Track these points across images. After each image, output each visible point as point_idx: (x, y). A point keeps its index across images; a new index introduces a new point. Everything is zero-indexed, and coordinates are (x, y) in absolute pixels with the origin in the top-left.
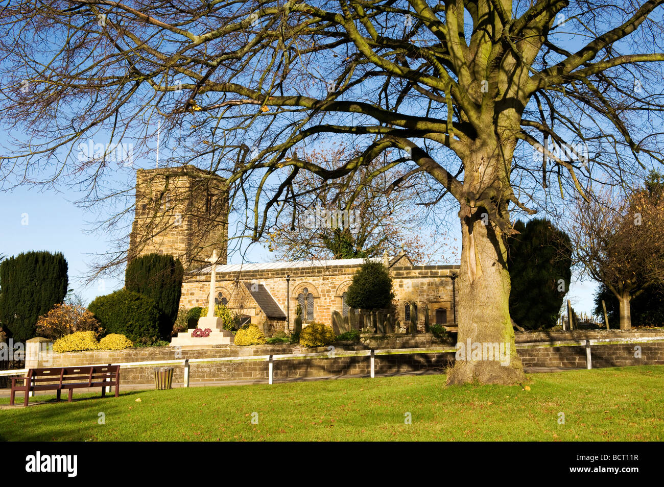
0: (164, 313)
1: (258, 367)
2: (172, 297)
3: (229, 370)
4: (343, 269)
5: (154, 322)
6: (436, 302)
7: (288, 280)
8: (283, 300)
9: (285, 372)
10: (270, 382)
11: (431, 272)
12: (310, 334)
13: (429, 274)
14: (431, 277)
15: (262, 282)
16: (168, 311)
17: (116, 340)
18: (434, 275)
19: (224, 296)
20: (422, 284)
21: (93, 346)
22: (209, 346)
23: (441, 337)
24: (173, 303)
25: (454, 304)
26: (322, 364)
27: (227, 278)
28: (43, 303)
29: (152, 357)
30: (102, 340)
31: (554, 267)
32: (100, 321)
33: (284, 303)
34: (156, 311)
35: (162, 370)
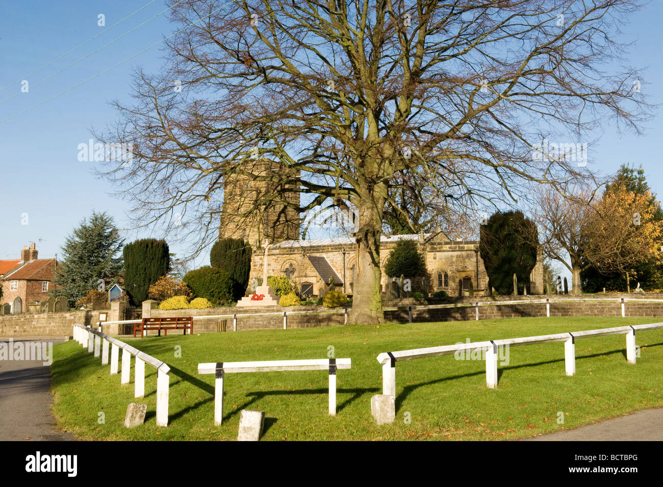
0: (237, 283)
1: (295, 321)
2: (243, 271)
3: (276, 323)
4: (388, 245)
5: (230, 289)
6: (463, 271)
7: (344, 254)
8: (341, 270)
9: (313, 325)
10: (285, 328)
11: (459, 247)
12: (330, 299)
13: (457, 249)
14: (458, 251)
15: (324, 255)
16: (241, 281)
17: (201, 302)
18: (462, 249)
19: (294, 266)
20: (452, 256)
21: (186, 306)
22: (262, 306)
23: (419, 300)
24: (245, 274)
25: (477, 273)
26: (338, 319)
27: (296, 252)
28: (153, 275)
29: (225, 313)
30: (192, 302)
31: (521, 248)
32: (191, 289)
33: (341, 272)
34: (230, 281)
35: (219, 320)
